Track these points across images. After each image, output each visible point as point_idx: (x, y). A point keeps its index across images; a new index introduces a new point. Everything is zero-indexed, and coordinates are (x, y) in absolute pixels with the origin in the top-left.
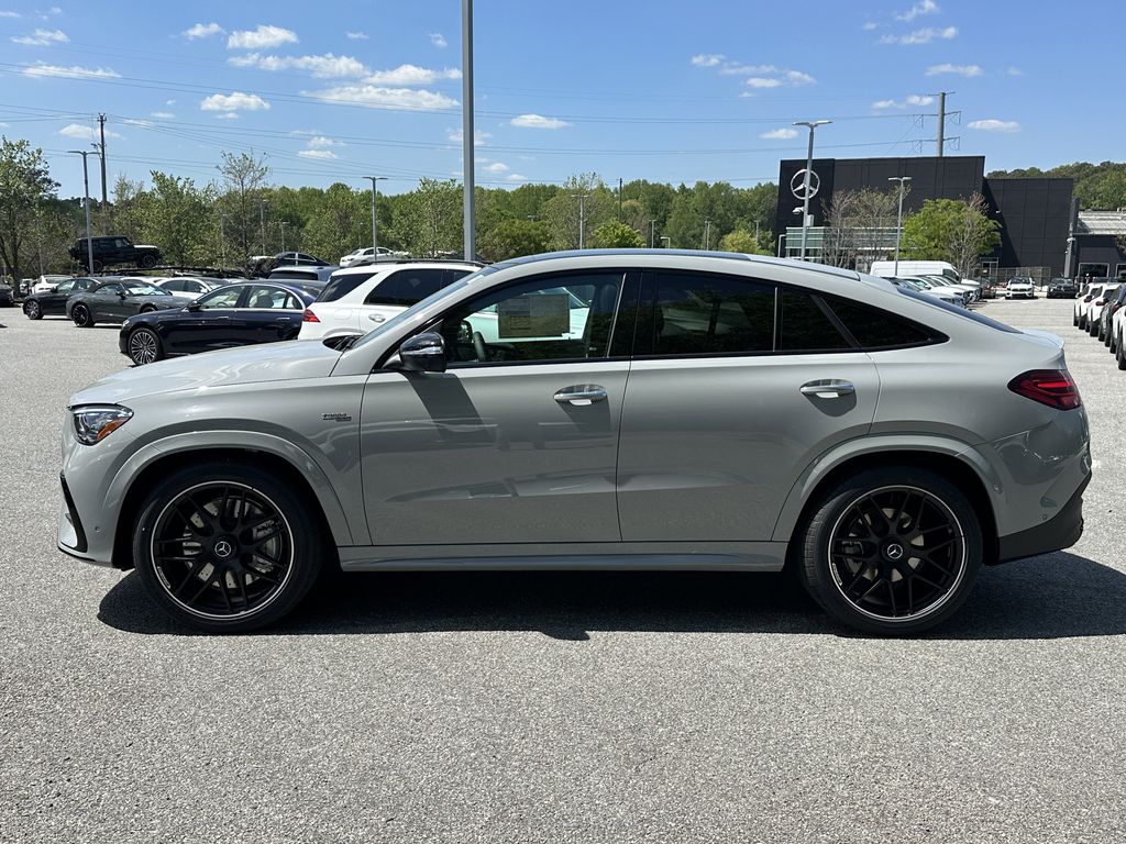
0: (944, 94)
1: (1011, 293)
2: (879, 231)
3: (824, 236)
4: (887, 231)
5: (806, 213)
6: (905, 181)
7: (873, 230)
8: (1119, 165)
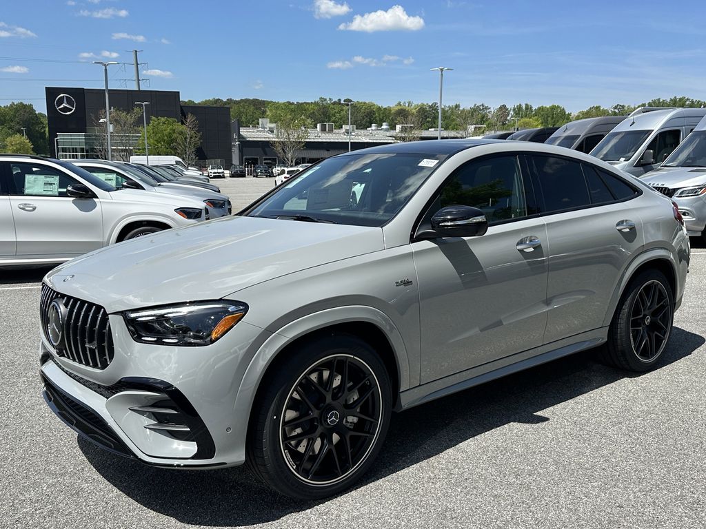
0: (136, 51)
1: (213, 175)
2: (127, 136)
3: (85, 139)
4: (133, 136)
5: (108, 123)
6: (145, 105)
7: (123, 136)
8: (237, 101)
